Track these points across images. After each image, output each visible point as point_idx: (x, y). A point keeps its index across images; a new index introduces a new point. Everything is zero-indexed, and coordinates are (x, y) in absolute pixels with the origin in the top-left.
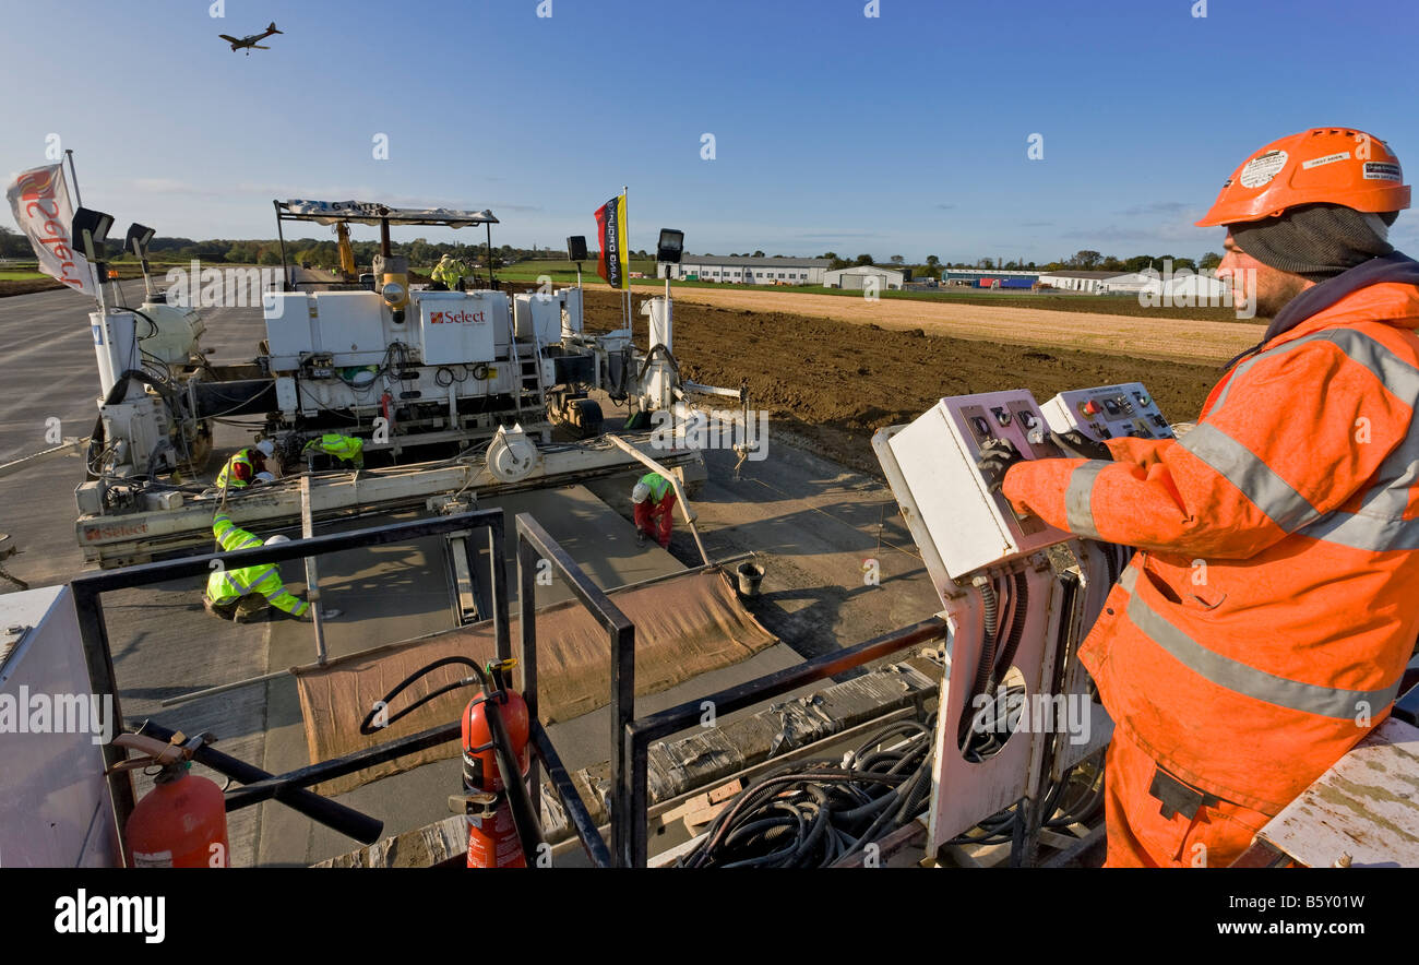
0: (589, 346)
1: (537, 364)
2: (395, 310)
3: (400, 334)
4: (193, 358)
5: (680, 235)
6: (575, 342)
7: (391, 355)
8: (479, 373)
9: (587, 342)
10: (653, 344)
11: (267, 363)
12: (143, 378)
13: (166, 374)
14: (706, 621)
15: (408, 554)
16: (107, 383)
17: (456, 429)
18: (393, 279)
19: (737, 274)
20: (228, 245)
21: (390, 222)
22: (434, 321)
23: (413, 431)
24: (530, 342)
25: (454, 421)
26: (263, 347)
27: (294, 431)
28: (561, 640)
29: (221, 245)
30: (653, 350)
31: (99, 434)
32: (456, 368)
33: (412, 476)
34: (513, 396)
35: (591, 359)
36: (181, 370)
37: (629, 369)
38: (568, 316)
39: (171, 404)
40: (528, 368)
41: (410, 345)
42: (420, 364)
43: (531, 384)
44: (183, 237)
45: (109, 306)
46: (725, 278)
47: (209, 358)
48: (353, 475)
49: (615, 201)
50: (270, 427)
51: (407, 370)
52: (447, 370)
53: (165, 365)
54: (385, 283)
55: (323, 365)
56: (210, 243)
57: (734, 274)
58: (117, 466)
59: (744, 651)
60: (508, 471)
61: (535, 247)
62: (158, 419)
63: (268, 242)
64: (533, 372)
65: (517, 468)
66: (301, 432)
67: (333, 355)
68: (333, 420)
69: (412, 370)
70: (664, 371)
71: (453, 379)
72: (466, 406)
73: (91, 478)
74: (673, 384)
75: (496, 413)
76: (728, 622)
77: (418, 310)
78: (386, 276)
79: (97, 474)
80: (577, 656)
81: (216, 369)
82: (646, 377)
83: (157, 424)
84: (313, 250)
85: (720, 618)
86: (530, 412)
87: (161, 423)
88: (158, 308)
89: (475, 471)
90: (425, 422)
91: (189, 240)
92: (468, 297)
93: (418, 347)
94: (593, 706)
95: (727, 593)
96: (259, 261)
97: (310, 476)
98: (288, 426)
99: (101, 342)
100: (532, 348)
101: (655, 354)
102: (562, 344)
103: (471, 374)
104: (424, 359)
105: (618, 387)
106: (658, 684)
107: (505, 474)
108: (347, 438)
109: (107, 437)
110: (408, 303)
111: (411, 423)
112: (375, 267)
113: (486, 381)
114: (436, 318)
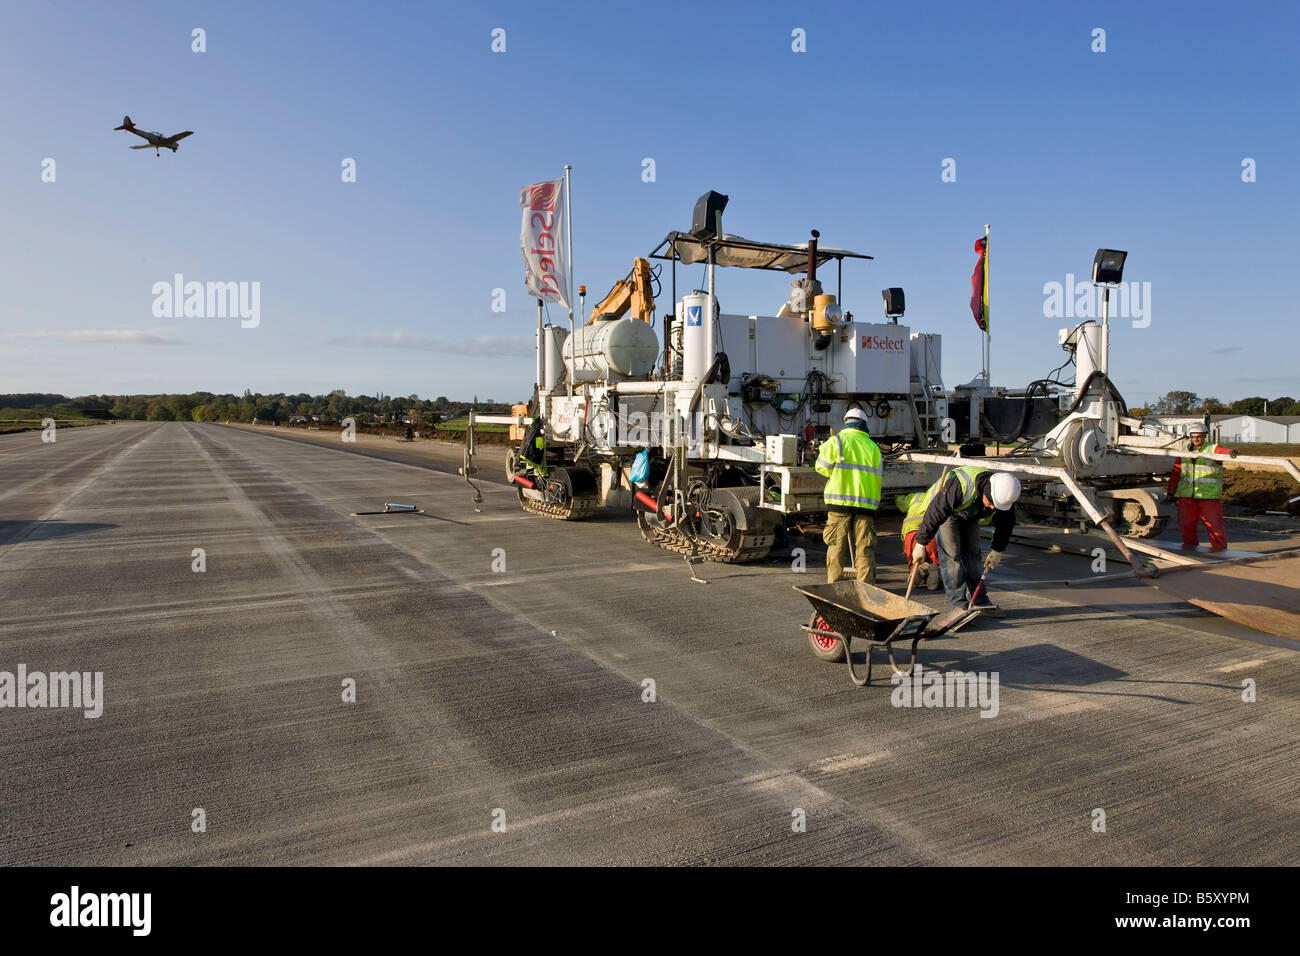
1: (928, 405)
3: (816, 363)
7: (810, 384)
8: (880, 410)
20: (109, 401)
22: (864, 345)
29: (100, 400)
30: (1089, 380)
40: (921, 408)
41: (828, 375)
42: (834, 396)
51: (821, 402)
55: (770, 387)
61: (476, 399)
63: (154, 397)
65: (1097, 457)
93: (837, 377)
96: (149, 417)
101: (1092, 384)
103: (874, 410)
107: (1087, 461)
113: (885, 420)
114: (866, 342)
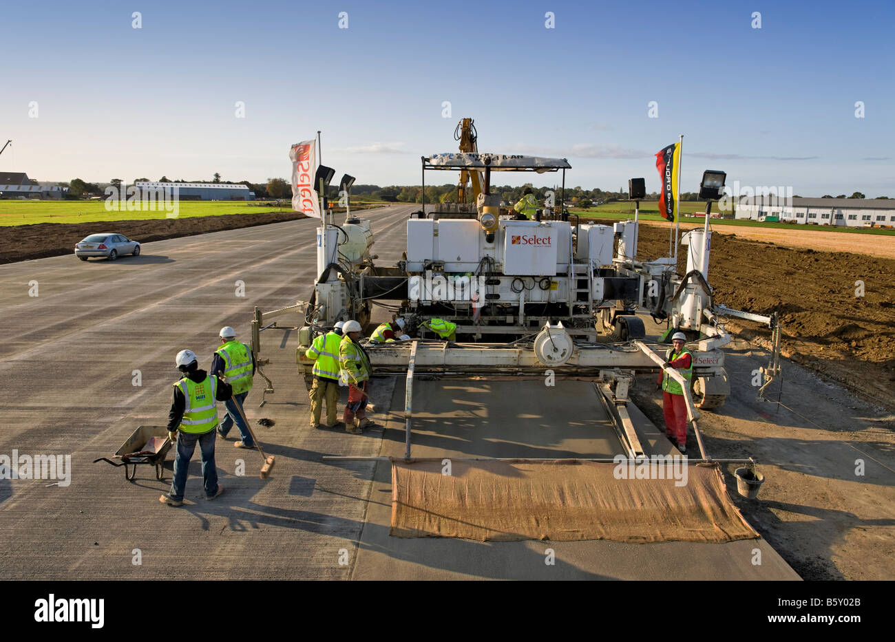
0: (637, 270)
1: (590, 281)
2: (488, 233)
3: (490, 251)
4: (365, 261)
5: (723, 175)
6: (626, 266)
7: (482, 266)
8: (544, 284)
9: (636, 267)
10: (689, 269)
11: (404, 265)
12: (338, 268)
13: (349, 268)
14: (692, 503)
15: (477, 408)
16: (321, 269)
17: (522, 325)
18: (489, 210)
19: (825, 216)
20: (399, 189)
21: (492, 169)
22: (513, 242)
23: (492, 323)
24: (586, 263)
25: (521, 320)
26: (405, 255)
27: (415, 314)
28: (566, 486)
29: (395, 189)
30: (689, 275)
31: (313, 300)
32: (527, 280)
33: (481, 351)
34: (568, 305)
35: (637, 280)
36: (358, 267)
37: (666, 291)
38: (623, 244)
39: (350, 288)
40: (583, 284)
41: (496, 260)
42: (501, 274)
43: (583, 297)
44: (374, 184)
45: (327, 224)
46: (810, 220)
47: (374, 261)
48: (444, 344)
49: (673, 147)
50: (402, 310)
51: (492, 278)
52: (521, 280)
53: (350, 263)
54: (483, 214)
55: (438, 270)
56: (389, 188)
57: (820, 216)
58: (319, 321)
59: (722, 535)
60: (549, 357)
61: (621, 190)
62: (342, 295)
64: (586, 287)
65: (556, 356)
66: (420, 315)
67: (445, 263)
68: (441, 309)
69: (495, 278)
70: (696, 294)
71: (524, 287)
72: (532, 309)
73: (306, 325)
74: (704, 306)
75: (553, 317)
76: (712, 509)
77: (504, 233)
78: (485, 208)
79: (309, 323)
80: (576, 500)
81: (377, 269)
82: (681, 297)
83: (341, 298)
84: (451, 193)
85: (706, 504)
86: (581, 319)
87: (344, 298)
88: (350, 227)
89: (526, 355)
90: (501, 318)
91: (377, 187)
92: (541, 226)
93: (501, 261)
94: (580, 538)
95: (718, 486)
97: (419, 341)
98: (412, 310)
99: (320, 245)
100: (587, 268)
101: (690, 279)
102: (616, 267)
103: (537, 284)
104: (505, 271)
105: (657, 305)
106: (636, 538)
107: (546, 358)
108: (446, 323)
109: (317, 303)
110: (497, 228)
111: (491, 318)
112: (478, 201)
113: (548, 291)
114: (516, 240)
